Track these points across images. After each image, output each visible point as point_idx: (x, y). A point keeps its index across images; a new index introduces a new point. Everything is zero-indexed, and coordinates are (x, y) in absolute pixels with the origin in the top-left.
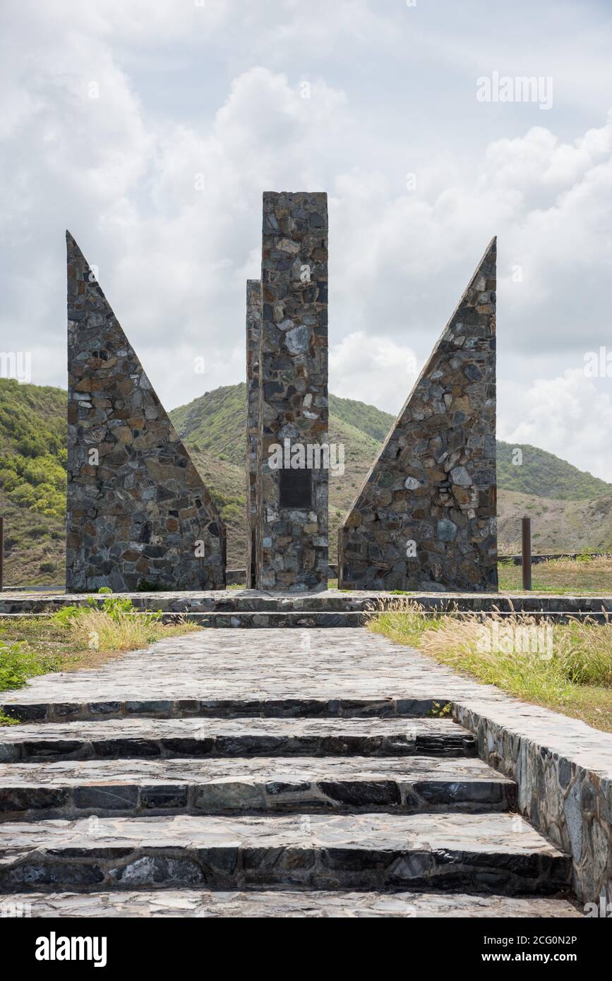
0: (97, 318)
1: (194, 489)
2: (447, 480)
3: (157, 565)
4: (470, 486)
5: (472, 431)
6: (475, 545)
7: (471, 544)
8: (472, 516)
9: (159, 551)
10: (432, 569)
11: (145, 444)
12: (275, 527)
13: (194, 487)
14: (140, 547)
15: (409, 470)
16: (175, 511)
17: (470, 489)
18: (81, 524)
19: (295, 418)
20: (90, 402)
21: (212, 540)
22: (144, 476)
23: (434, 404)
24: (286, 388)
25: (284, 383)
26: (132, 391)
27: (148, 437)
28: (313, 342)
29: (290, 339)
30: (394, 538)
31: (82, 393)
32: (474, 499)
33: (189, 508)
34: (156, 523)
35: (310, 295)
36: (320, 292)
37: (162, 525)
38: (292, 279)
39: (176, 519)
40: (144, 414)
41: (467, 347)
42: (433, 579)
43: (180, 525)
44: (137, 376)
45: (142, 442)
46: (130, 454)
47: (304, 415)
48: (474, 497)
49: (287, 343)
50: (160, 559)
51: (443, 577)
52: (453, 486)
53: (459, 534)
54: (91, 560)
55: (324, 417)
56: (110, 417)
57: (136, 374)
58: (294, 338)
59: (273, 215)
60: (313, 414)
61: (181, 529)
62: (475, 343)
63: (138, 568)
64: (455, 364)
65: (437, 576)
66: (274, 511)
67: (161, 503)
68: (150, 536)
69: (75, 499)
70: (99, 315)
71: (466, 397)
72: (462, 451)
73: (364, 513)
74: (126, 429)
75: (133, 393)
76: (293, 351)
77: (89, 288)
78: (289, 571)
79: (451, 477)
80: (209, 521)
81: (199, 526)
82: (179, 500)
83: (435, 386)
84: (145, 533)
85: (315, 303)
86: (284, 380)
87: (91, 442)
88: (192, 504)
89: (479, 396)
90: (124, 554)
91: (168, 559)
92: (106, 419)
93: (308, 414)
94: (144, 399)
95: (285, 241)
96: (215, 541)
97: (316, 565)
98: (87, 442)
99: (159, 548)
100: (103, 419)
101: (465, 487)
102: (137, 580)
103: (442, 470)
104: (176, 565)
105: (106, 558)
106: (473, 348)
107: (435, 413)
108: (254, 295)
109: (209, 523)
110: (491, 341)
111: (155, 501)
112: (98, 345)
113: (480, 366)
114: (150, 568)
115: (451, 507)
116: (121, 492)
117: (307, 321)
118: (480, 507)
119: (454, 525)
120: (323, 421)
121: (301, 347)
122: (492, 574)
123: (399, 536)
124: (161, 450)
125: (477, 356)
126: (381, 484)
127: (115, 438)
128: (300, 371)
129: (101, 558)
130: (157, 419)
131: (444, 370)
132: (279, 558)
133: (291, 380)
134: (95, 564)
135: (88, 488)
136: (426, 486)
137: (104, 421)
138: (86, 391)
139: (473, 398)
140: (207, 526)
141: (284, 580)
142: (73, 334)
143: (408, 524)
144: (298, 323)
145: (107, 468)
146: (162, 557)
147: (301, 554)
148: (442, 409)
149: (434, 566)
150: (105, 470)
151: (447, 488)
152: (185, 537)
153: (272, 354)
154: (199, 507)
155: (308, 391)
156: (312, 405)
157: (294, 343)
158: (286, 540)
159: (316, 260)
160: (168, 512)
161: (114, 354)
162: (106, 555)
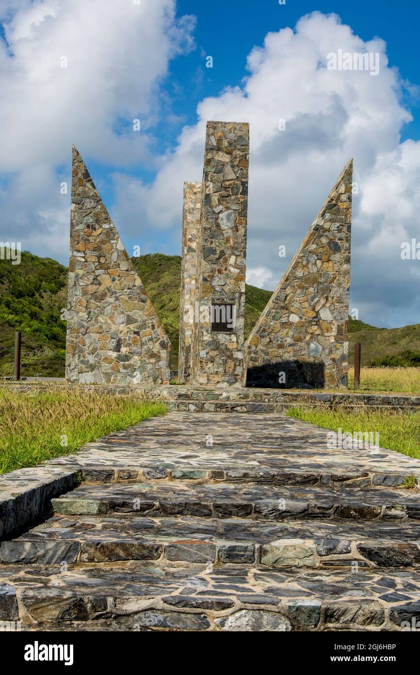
0: (91, 202)
1: (151, 318)
2: (316, 317)
3: (125, 367)
4: (332, 321)
5: (334, 285)
6: (334, 360)
7: (331, 359)
8: (333, 340)
9: (126, 358)
10: (305, 375)
11: (120, 287)
12: (209, 344)
13: (151, 316)
14: (114, 355)
15: (292, 309)
16: (137, 332)
17: (331, 323)
18: (76, 338)
19: (224, 272)
20: (84, 257)
21: (161, 351)
22: (118, 308)
23: (310, 265)
24: (218, 252)
25: (217, 248)
26: (112, 251)
27: (121, 282)
28: (237, 222)
29: (222, 219)
30: (281, 354)
31: (79, 251)
32: (334, 330)
33: (147, 330)
34: (125, 339)
35: (236, 190)
36: (243, 188)
37: (129, 340)
38: (224, 179)
39: (139, 337)
40: (119, 267)
41: (332, 229)
42: (305, 381)
43: (141, 341)
44: (115, 241)
45: (117, 285)
46: (109, 293)
47: (230, 270)
48: (334, 328)
49: (219, 221)
50: (127, 363)
51: (312, 380)
52: (321, 321)
53: (323, 353)
54: (82, 362)
55: (243, 272)
56: (97, 267)
57: (114, 240)
58: (225, 218)
59: (213, 136)
60: (235, 269)
61: (141, 343)
62: (338, 227)
63: (112, 368)
64: (324, 240)
65: (308, 380)
66: (208, 333)
67: (129, 326)
68: (121, 347)
69: (72, 321)
70: (92, 201)
71: (331, 262)
72: (327, 298)
73: (262, 337)
74: (107, 276)
75: (113, 253)
76: (223, 227)
77: (86, 182)
78: (217, 373)
79: (320, 314)
80: (160, 339)
81: (153, 342)
82: (141, 324)
83: (310, 254)
84: (117, 345)
85: (239, 196)
86: (217, 246)
87: (84, 284)
88: (149, 327)
89: (339, 262)
90: (104, 359)
91: (132, 363)
92: (94, 269)
93: (232, 269)
94: (118, 256)
95: (221, 153)
96: (163, 352)
97: (234, 370)
98: (81, 284)
99: (126, 356)
100: (92, 269)
101: (328, 322)
102: (111, 376)
103: (314, 309)
104: (137, 367)
105: (92, 362)
106: (336, 231)
107: (310, 272)
108: (189, 192)
109: (160, 341)
110: (348, 226)
111: (125, 324)
112: (90, 220)
113: (341, 242)
114: (120, 368)
115: (319, 335)
116: (103, 318)
117: (234, 207)
118: (337, 335)
119: (321, 347)
120: (242, 274)
121: (229, 224)
122: (344, 379)
123: (285, 352)
124: (130, 291)
125: (339, 235)
126: (274, 318)
127: (99, 282)
128: (228, 240)
129: (88, 361)
130: (127, 270)
131: (317, 244)
132: (210, 365)
133: (222, 246)
134: (84, 364)
135: (81, 314)
136: (303, 320)
137: (92, 270)
138: (81, 250)
139: (335, 263)
140: (158, 342)
141: (213, 379)
142: (74, 212)
143: (291, 345)
144: (227, 208)
145: (94, 302)
146: (128, 361)
147: (225, 363)
148: (315, 270)
149: (307, 373)
150: (93, 303)
151: (317, 322)
152: (143, 349)
153: (210, 228)
154: (153, 329)
155: (233, 254)
156: (235, 263)
157: (225, 221)
158: (215, 353)
159: (240, 168)
160: (133, 332)
161: (101, 227)
162: (91, 359)
